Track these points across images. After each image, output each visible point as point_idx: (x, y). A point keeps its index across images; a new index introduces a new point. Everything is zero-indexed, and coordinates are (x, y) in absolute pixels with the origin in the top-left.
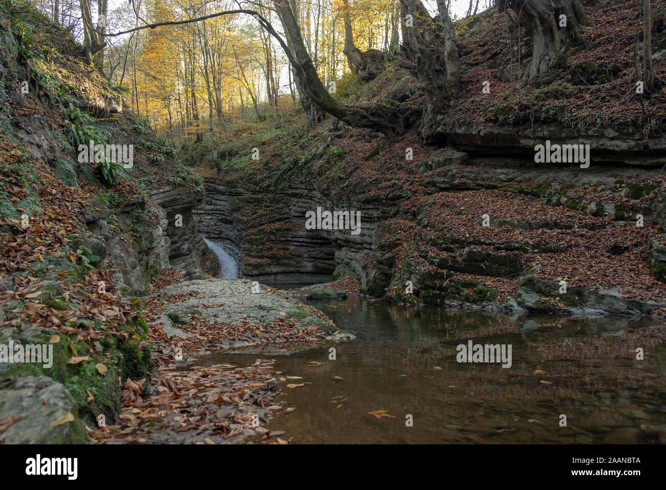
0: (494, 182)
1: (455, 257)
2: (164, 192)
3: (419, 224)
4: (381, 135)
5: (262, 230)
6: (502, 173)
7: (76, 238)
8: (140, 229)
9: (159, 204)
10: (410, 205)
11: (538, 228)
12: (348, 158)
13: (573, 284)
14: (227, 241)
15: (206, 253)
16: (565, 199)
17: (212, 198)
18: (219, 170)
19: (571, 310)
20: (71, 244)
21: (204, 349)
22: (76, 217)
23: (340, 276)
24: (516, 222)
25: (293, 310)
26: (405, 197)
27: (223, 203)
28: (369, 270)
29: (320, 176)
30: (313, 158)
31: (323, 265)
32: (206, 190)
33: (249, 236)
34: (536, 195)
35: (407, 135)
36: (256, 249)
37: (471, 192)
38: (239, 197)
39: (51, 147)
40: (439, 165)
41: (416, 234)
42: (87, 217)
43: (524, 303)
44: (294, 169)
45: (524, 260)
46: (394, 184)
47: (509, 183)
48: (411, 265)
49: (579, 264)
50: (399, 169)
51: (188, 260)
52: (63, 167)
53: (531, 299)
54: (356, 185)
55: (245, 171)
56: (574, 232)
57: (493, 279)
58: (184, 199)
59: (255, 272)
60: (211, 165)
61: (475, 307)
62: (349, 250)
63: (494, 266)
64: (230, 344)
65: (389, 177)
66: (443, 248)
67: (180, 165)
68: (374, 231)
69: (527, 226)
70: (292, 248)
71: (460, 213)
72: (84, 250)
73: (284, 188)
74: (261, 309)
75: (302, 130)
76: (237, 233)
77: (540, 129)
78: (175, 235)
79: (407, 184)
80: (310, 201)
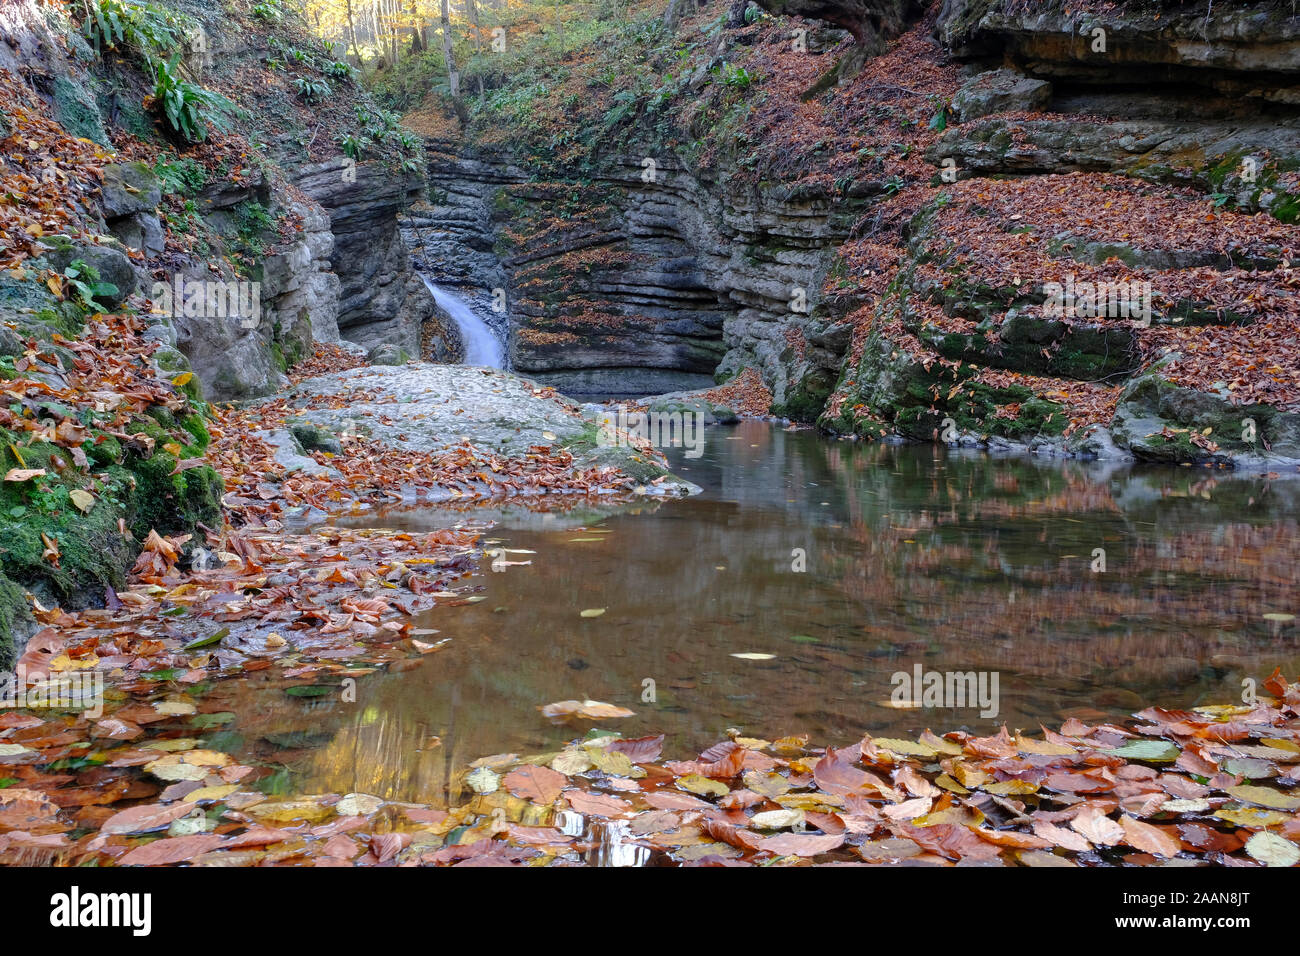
0: (1105, 153)
1: (982, 332)
2: (330, 170)
3: (911, 254)
4: (846, 36)
5: (560, 266)
6: (1127, 133)
7: (63, 242)
8: (258, 249)
9: (318, 199)
10: (898, 211)
11: (1194, 263)
12: (762, 94)
13: (1249, 398)
14: (480, 291)
15: (430, 316)
16: (1272, 197)
17: (448, 190)
18: (464, 121)
19: (1237, 457)
20: (52, 256)
21: (356, 499)
22: (79, 201)
23: (730, 375)
24: (1138, 251)
25: (572, 430)
26: (887, 190)
27: (472, 201)
28: (794, 363)
29: (696, 137)
30: (682, 95)
31: (699, 351)
32: (432, 168)
33: (529, 279)
34: (1202, 187)
35: (909, 37)
36: (545, 310)
37: (1044, 179)
38: (508, 186)
39: (40, 47)
40: (976, 110)
41: (902, 277)
42: (108, 206)
43: (1126, 440)
44: (637, 121)
45: (1144, 342)
46: (865, 159)
47: (1141, 157)
48: (880, 349)
49: (1278, 352)
50: (880, 122)
51: (388, 332)
52: (69, 94)
53: (1145, 431)
54: (775, 159)
55: (523, 124)
56: (1279, 277)
57: (1066, 384)
58: (375, 188)
59: (541, 364)
60: (445, 108)
61: (1017, 448)
62: (754, 316)
63: (1072, 355)
64: (419, 492)
65: (853, 140)
66: (958, 310)
67: (368, 107)
68: (813, 271)
69: (1166, 262)
70: (628, 309)
71: (1009, 229)
72: (81, 269)
73: (612, 167)
74: (504, 426)
75: (659, 24)
76: (502, 272)
77: (1227, 19)
78: (358, 273)
79: (896, 158)
80: (672, 199)
